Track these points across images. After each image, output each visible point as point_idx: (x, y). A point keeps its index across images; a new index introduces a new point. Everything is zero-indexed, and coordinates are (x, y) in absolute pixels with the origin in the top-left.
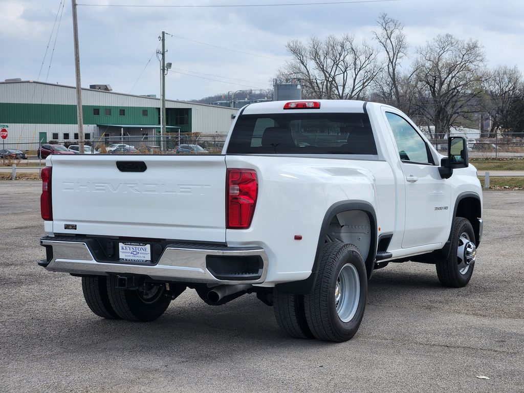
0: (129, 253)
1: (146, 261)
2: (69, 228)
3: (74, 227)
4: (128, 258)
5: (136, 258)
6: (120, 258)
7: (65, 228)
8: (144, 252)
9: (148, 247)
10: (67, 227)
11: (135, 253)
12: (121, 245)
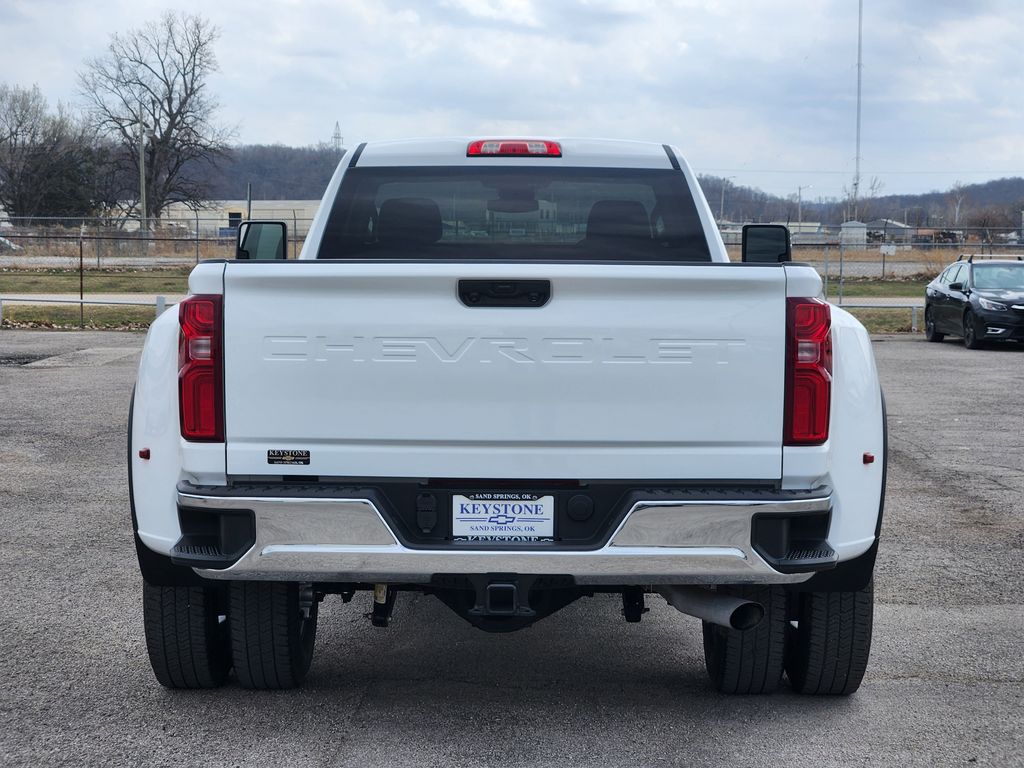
0: (483, 520)
1: (540, 538)
2: (283, 462)
3: (304, 458)
4: (481, 533)
5: (506, 534)
6: (455, 534)
7: (271, 461)
8: (534, 516)
9: (547, 503)
10: (274, 458)
11: (502, 520)
12: (458, 501)
